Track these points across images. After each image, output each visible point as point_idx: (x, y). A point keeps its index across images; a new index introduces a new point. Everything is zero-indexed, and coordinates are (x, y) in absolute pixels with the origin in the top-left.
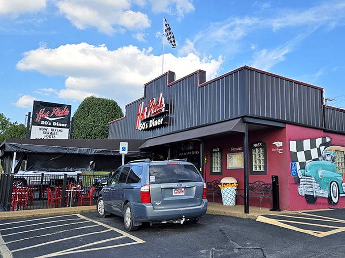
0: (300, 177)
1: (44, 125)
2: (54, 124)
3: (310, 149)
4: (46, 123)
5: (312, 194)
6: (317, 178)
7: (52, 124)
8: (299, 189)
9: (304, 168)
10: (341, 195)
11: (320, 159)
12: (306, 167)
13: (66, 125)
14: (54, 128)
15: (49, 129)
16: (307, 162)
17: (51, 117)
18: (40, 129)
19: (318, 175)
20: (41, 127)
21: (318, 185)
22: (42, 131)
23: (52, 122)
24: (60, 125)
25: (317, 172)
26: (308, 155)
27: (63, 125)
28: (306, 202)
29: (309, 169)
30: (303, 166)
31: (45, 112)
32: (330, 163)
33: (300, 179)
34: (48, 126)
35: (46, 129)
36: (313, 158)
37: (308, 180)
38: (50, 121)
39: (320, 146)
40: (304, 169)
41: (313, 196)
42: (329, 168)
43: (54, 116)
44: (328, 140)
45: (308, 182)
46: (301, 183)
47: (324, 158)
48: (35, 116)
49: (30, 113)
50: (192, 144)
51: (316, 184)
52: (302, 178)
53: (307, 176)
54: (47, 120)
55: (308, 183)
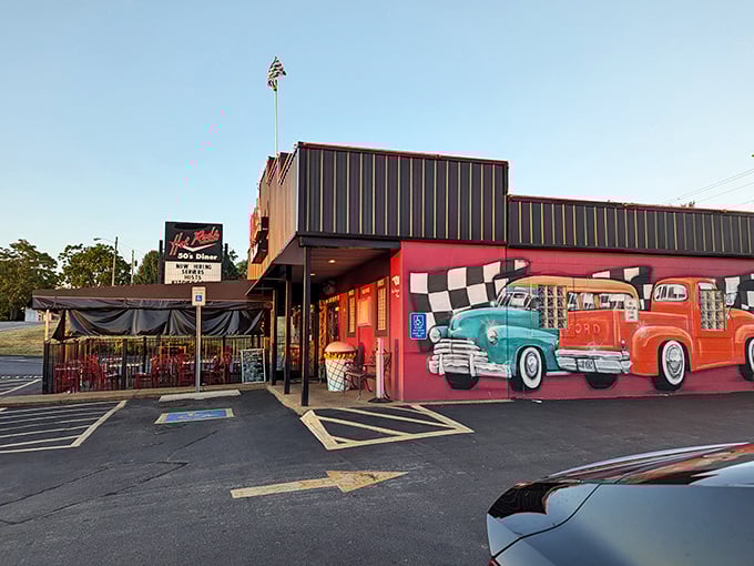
0: (433, 340)
1: (183, 260)
2: (198, 256)
3: (464, 286)
4: (186, 256)
5: (467, 372)
6: (481, 341)
7: (195, 257)
8: (431, 363)
9: (447, 323)
10: (549, 373)
11: (492, 303)
12: (452, 321)
13: (215, 257)
14: (198, 264)
15: (191, 266)
16: (454, 311)
17: (193, 247)
18: (178, 266)
19: (486, 335)
20: (179, 263)
21: (486, 354)
22: (180, 270)
23: (194, 254)
24: (207, 257)
25: (482, 329)
26: (459, 299)
27: (211, 258)
28: (449, 387)
29: (460, 325)
30: (443, 319)
31: (183, 239)
32: (522, 311)
33: (434, 344)
34: (188, 260)
35: (186, 266)
36: (472, 304)
37: (455, 345)
38: (192, 253)
39: (494, 279)
40: (448, 325)
41: (469, 375)
42: (519, 321)
43: (197, 244)
44: (519, 265)
45: (456, 348)
46: (435, 352)
47: (506, 302)
48: (169, 247)
49: (161, 242)
50: (333, 283)
51: (478, 353)
52: (438, 342)
53: (452, 338)
54: (187, 251)
55: (455, 351)
